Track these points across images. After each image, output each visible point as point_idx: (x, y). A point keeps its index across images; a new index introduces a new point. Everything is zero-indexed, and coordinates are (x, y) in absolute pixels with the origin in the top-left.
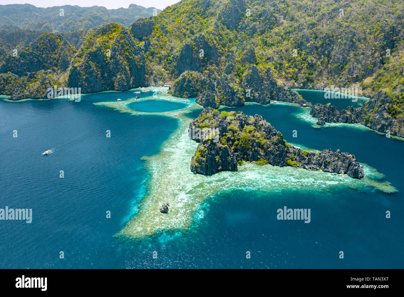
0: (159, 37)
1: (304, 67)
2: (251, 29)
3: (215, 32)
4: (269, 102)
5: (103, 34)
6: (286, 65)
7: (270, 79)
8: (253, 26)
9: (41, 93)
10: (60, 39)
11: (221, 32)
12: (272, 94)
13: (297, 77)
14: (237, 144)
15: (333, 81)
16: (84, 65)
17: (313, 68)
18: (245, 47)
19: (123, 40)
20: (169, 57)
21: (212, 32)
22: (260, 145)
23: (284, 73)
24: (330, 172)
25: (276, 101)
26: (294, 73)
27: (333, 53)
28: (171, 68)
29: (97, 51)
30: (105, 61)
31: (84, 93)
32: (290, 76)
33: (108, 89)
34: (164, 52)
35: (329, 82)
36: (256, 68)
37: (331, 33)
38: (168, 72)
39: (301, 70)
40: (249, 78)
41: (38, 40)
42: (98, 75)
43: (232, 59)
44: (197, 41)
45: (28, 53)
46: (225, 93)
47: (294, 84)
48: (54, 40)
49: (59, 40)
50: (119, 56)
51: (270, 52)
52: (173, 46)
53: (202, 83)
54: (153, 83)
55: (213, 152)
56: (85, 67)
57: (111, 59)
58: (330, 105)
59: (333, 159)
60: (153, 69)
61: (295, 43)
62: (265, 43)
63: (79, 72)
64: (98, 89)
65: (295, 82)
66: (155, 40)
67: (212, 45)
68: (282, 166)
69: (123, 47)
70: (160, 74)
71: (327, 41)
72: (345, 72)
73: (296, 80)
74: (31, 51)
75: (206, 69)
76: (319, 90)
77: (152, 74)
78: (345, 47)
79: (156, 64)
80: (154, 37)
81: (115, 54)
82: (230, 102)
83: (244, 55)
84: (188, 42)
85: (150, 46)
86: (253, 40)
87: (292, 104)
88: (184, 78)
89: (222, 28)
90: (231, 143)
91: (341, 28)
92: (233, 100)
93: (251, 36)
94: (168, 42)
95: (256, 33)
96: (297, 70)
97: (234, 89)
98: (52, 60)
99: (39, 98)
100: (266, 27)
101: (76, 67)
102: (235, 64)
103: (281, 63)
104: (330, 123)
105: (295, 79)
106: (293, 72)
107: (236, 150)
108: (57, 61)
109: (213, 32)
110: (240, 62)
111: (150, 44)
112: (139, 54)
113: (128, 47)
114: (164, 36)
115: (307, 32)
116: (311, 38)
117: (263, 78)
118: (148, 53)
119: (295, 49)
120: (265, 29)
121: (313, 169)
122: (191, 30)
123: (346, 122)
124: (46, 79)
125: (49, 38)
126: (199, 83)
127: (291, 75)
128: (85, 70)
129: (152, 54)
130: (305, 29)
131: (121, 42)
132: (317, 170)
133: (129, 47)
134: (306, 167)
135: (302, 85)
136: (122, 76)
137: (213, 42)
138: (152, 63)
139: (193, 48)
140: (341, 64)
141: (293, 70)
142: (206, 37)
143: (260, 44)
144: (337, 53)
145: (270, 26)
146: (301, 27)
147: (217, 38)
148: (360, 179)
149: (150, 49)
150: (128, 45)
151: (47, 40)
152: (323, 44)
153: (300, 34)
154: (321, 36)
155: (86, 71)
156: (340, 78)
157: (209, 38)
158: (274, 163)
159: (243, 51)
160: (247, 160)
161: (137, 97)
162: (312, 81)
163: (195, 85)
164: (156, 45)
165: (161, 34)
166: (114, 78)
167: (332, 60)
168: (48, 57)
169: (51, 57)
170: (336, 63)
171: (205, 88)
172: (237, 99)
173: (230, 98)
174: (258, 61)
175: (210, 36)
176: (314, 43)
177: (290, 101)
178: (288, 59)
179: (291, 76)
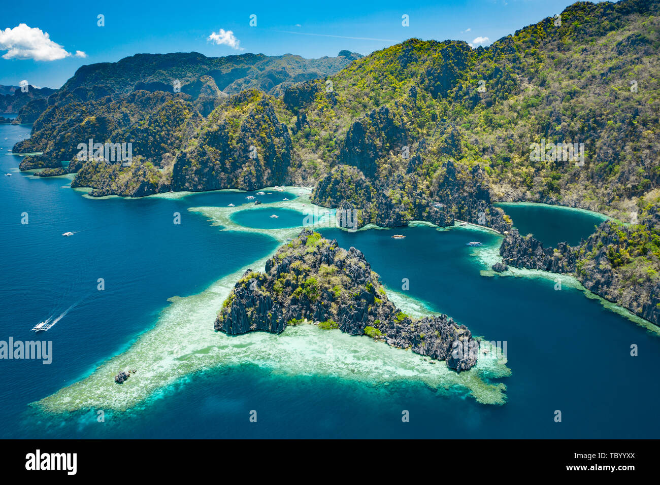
0: (321, 110)
1: (546, 165)
2: (471, 99)
3: (408, 104)
4: (452, 224)
5: (235, 106)
6: (517, 161)
7: (476, 183)
8: (475, 95)
9: (131, 188)
10: (189, 110)
11: (419, 104)
12: (462, 211)
13: (532, 182)
14: (299, 292)
15: (594, 192)
16: (196, 151)
17: (563, 168)
18: (445, 129)
19: (260, 114)
20: (331, 142)
21: (404, 104)
22: (332, 298)
23: (510, 175)
24: (422, 355)
25: (465, 223)
26: (528, 175)
27: (598, 144)
28: (331, 159)
29: (220, 130)
30: (229, 145)
31: (193, 192)
32: (519, 179)
33: (229, 186)
34: (324, 134)
35: (586, 194)
36: (452, 165)
37: (598, 109)
38: (326, 164)
39: (541, 170)
40: (441, 181)
41: (160, 110)
42: (215, 165)
43: (422, 148)
44: (375, 118)
45: (142, 128)
46: (377, 205)
47: (524, 194)
48: (180, 111)
49: (187, 111)
50: (250, 138)
51: (489, 138)
52: (339, 124)
53: (356, 186)
54: (300, 180)
55: (244, 301)
56: (198, 154)
57: (237, 143)
58: (531, 237)
59: (431, 333)
60: (303, 158)
61: (538, 124)
62: (489, 122)
63: (188, 160)
64: (214, 186)
65: (529, 190)
66: (315, 113)
67: (399, 124)
68: (355, 334)
69: (259, 125)
70: (312, 166)
71: (591, 123)
72: (613, 178)
73: (530, 187)
74: (146, 126)
75: (385, 162)
76: (568, 206)
77: (300, 166)
78: (619, 135)
79: (310, 150)
80: (314, 111)
81: (245, 135)
82: (383, 220)
83: (442, 142)
84: (360, 120)
85: (306, 123)
86: (471, 117)
87: (491, 229)
88: (330, 177)
89: (423, 96)
90: (289, 289)
91: (617, 101)
92: (387, 216)
93: (471, 108)
94: (334, 118)
95: (479, 104)
96: (533, 170)
97: (391, 200)
98: (174, 139)
99: (127, 196)
100: (498, 96)
101: (185, 154)
102: (427, 156)
103: (507, 158)
104: (519, 269)
105: (528, 186)
106: (526, 173)
107: (295, 301)
108: (181, 141)
109: (406, 103)
110: (434, 154)
111: (306, 121)
112: (283, 136)
113: (266, 125)
114: (330, 108)
115: (559, 106)
116: (563, 117)
117: (464, 182)
118: (301, 133)
119: (538, 134)
120: (495, 99)
121: (397, 345)
122: (375, 99)
123: (548, 270)
124: (140, 169)
125: (174, 108)
126: (352, 186)
127: (522, 177)
128: (197, 158)
129: (307, 136)
130: (556, 100)
131: (257, 117)
132: (404, 348)
133: (269, 125)
134: (390, 341)
135: (537, 196)
136: (251, 168)
137: (402, 120)
138: (304, 149)
139: (367, 129)
140: (611, 163)
141: (527, 171)
142: (391, 111)
143: (480, 123)
144: (605, 144)
145: (503, 94)
146: (551, 98)
147: (410, 113)
148: (458, 373)
149: (305, 128)
150: (267, 122)
151: (171, 111)
152: (583, 127)
153: (549, 109)
154: (581, 113)
155: (199, 158)
156: (606, 189)
157: (396, 112)
158: (345, 329)
159: (442, 136)
160: (309, 319)
161: (256, 202)
162: (557, 191)
163: (344, 188)
164: (315, 122)
165: (326, 106)
166: (240, 170)
167: (596, 156)
168: (168, 135)
169: (172, 135)
170: (602, 161)
171: (360, 194)
172: (395, 217)
173: (383, 214)
174: (463, 153)
175: (399, 110)
176: (569, 125)
177: (489, 224)
178: (521, 151)
179: (522, 180)
